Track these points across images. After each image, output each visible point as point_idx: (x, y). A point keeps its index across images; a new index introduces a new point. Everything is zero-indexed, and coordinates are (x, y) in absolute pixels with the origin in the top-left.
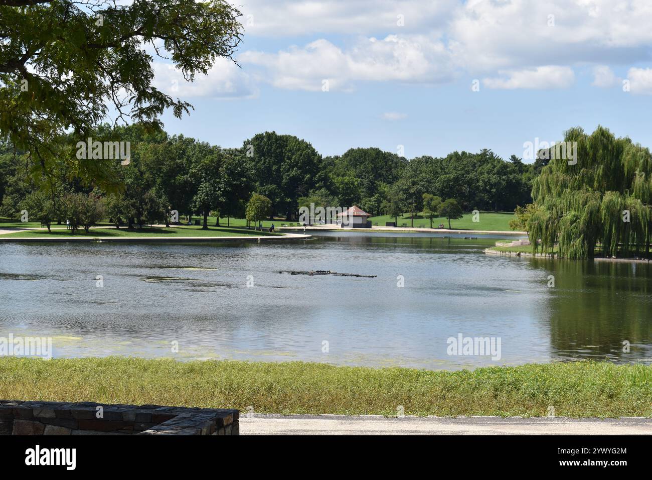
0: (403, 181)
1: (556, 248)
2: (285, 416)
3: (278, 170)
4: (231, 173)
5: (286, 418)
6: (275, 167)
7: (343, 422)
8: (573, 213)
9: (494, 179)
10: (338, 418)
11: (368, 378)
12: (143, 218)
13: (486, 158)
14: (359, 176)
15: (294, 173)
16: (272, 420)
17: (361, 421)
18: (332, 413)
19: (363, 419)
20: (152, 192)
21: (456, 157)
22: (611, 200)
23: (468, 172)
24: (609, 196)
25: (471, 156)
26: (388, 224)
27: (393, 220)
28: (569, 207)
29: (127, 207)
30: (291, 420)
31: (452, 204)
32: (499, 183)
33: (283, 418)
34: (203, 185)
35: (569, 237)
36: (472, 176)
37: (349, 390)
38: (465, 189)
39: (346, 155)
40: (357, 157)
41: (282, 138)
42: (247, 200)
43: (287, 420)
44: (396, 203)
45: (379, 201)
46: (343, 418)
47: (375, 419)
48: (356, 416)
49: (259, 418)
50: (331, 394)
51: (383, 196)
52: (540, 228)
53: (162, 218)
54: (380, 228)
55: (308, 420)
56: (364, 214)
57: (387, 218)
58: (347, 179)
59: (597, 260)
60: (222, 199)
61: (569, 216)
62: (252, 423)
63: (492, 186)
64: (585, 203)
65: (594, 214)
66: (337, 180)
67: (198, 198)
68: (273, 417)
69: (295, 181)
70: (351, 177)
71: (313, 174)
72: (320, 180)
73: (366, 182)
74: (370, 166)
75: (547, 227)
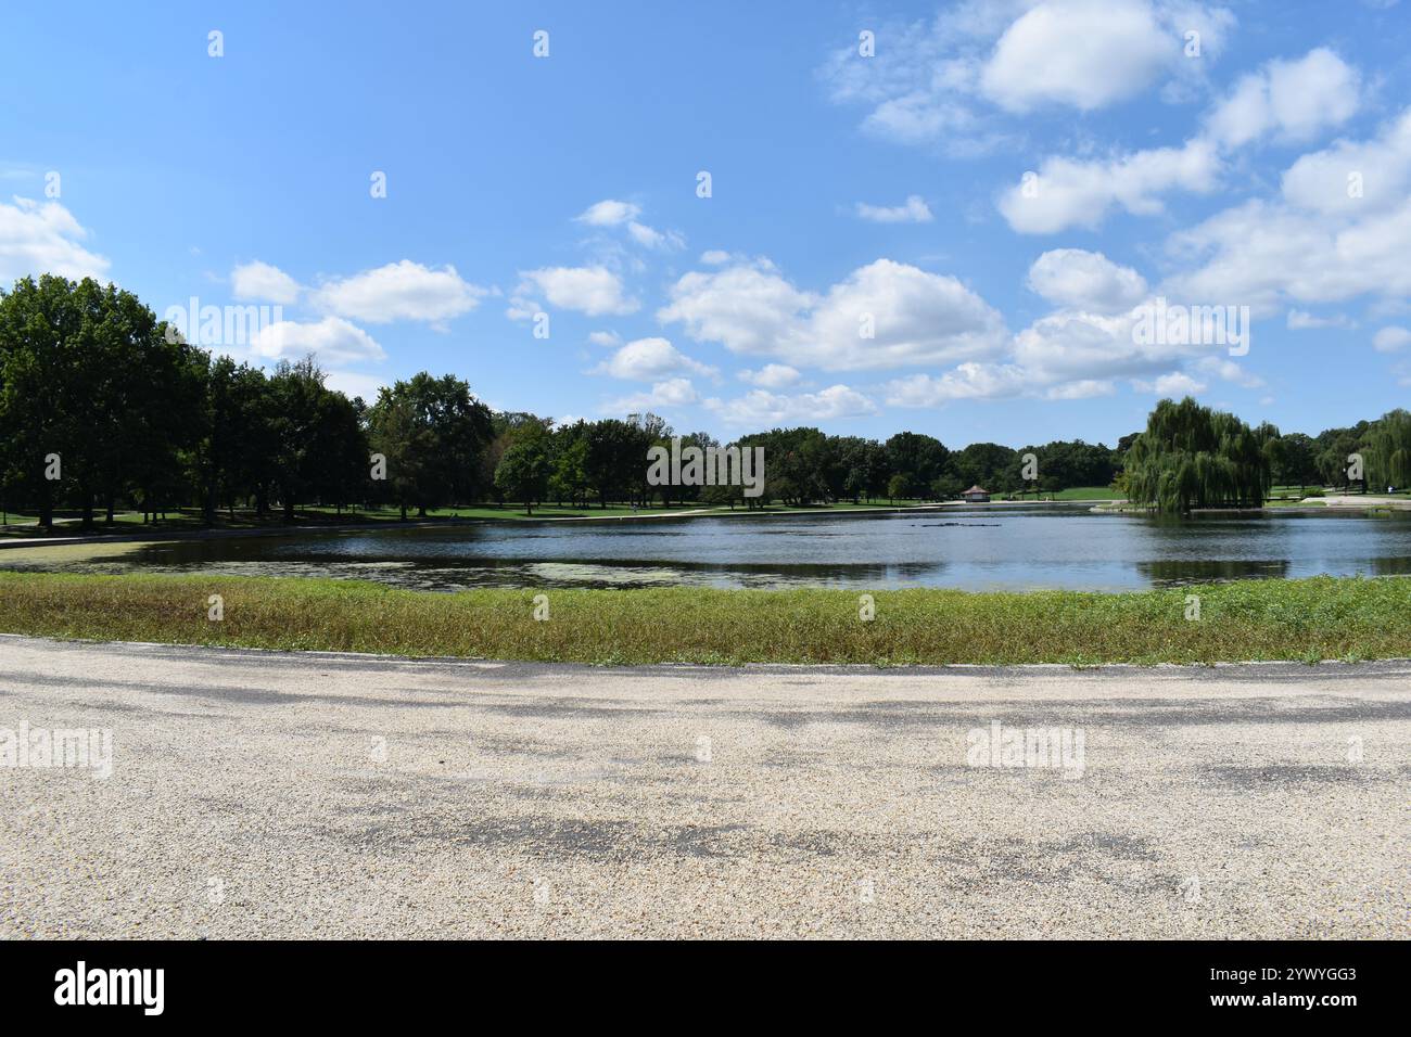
0: (1014, 465)
1: (1155, 504)
2: (880, 670)
3: (914, 462)
4: (874, 459)
5: (880, 674)
6: (911, 459)
7: (993, 680)
8: (1169, 472)
9: (1087, 460)
10: (980, 673)
11: (1017, 604)
12: (806, 496)
13: (1078, 445)
14: (979, 463)
15: (926, 463)
16: (853, 677)
17: (1029, 678)
18: (969, 661)
19: (1032, 674)
20: (814, 477)
21: (1055, 446)
22: (1203, 459)
23: (1065, 456)
24: (1200, 456)
25: (1066, 444)
26: (1003, 499)
27: (1007, 496)
28: (1165, 468)
29: (793, 488)
30: (890, 678)
31: (1055, 481)
32: (1090, 464)
33: (875, 673)
34: (853, 470)
35: (1166, 492)
36: (1069, 458)
37: (993, 621)
38: (1064, 470)
39: (967, 449)
40: (975, 450)
41: (916, 436)
42: (889, 480)
43: (880, 679)
44: (1009, 482)
45: (995, 482)
46: (991, 673)
47: (1054, 673)
48: (1015, 668)
49: (829, 673)
50: (964, 628)
51: (998, 478)
52: (1139, 487)
53: (821, 497)
54: (996, 502)
55: (923, 678)
56: (983, 491)
57: (1003, 495)
58: (968, 466)
59: (1193, 511)
60: (868, 481)
61: (1165, 475)
62: (808, 686)
63: (1086, 465)
64: (1180, 462)
65: (1189, 473)
66: (961, 467)
67: (850, 481)
68: (855, 672)
69: (927, 468)
70: (971, 464)
71: (943, 464)
72: (949, 466)
73: (984, 468)
74: (987, 455)
75: (1146, 486)
